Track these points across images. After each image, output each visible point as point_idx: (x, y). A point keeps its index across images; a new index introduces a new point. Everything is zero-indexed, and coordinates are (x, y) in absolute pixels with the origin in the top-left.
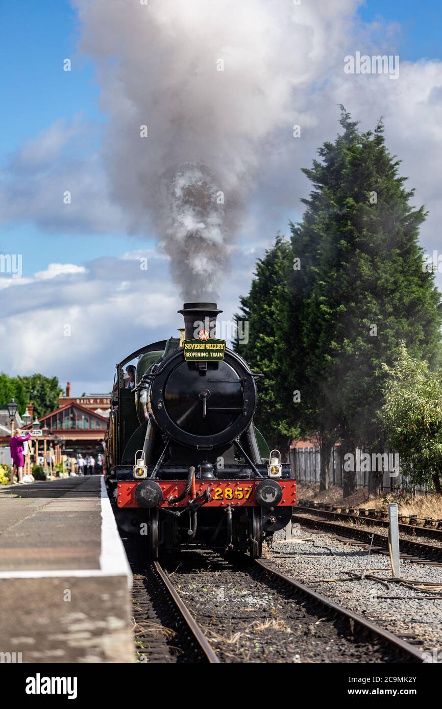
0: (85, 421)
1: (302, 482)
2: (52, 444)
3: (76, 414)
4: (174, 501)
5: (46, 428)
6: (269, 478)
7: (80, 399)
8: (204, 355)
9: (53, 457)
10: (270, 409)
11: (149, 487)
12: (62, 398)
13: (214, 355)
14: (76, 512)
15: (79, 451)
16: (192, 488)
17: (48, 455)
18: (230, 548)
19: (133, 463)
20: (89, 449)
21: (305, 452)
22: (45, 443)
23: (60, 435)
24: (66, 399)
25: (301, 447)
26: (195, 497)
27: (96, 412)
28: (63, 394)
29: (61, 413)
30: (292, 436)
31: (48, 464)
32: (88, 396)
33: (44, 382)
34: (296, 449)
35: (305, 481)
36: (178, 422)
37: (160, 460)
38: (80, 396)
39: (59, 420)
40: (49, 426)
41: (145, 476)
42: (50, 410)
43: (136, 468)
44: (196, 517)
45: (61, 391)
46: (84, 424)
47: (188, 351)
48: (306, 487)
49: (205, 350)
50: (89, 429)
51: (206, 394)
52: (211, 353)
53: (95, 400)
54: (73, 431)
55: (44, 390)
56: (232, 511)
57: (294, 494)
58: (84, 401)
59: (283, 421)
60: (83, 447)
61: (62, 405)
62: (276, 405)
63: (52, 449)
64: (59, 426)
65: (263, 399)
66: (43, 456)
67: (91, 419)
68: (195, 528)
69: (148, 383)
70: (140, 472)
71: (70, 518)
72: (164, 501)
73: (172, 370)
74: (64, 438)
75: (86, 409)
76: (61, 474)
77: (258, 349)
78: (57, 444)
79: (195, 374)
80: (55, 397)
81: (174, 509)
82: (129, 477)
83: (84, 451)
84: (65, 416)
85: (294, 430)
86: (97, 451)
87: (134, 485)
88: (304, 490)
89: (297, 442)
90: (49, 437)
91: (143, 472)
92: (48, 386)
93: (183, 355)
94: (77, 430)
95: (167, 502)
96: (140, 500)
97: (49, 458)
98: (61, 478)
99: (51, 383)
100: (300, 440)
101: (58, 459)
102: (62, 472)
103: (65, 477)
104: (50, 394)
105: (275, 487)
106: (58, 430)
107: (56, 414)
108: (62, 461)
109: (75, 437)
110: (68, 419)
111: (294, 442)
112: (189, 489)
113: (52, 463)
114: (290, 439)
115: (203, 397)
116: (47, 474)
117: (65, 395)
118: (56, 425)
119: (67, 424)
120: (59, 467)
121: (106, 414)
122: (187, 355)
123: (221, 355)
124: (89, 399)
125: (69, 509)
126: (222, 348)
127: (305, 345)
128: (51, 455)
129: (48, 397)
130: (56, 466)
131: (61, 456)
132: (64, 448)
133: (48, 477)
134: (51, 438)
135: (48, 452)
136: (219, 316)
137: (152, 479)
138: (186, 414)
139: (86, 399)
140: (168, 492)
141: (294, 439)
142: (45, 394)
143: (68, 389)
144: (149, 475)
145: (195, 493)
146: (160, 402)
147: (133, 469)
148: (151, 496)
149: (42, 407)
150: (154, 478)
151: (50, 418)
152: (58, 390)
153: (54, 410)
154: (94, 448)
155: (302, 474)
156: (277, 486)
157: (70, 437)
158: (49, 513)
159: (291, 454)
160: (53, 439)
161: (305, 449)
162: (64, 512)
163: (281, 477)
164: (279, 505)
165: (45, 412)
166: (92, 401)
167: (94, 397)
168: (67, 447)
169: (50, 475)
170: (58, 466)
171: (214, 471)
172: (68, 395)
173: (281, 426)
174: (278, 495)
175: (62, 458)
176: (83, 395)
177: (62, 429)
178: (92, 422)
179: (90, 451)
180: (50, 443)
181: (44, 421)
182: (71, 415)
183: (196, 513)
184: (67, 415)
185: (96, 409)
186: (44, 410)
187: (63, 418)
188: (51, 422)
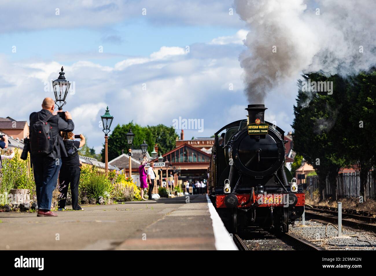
0: (195, 157)
1: (347, 197)
2: (172, 172)
3: (188, 151)
4: (244, 204)
5: (167, 162)
6: (291, 192)
7: (190, 141)
8: (258, 131)
9: (173, 182)
10: (324, 146)
11: (232, 198)
12: (178, 140)
13: (263, 131)
14: (193, 216)
15: (190, 177)
16: (253, 198)
17: (169, 180)
18: (272, 227)
19: (224, 186)
20: (197, 176)
21: (349, 176)
22: (167, 172)
23: (178, 166)
24: (180, 141)
25: (346, 172)
26: (254, 202)
27: (201, 150)
28: (179, 138)
29: (178, 151)
30: (339, 164)
31: (170, 186)
32: (196, 139)
33: (165, 130)
34: (343, 173)
35: (350, 196)
36: (246, 165)
37: (237, 184)
38: (190, 139)
39: (176, 156)
40: (169, 160)
41: (229, 192)
42: (169, 149)
43: (225, 188)
44: (255, 212)
45: (177, 136)
46: (194, 159)
47: (250, 129)
48: (350, 200)
49: (258, 129)
50: (197, 162)
51: (259, 151)
52: (262, 130)
53: (201, 142)
54: (186, 163)
55: (165, 136)
56: (273, 209)
57: (304, 200)
58: (193, 143)
59: (333, 154)
60: (193, 175)
61: (178, 145)
62: (328, 143)
63: (172, 176)
64: (176, 160)
65: (319, 139)
66: (165, 181)
67: (198, 155)
68: (255, 218)
69: (230, 145)
70: (227, 190)
71: (190, 220)
72: (239, 205)
73: (242, 139)
74: (180, 168)
75: (195, 148)
76: (178, 194)
77: (315, 104)
78: (175, 173)
79: (254, 140)
80: (173, 140)
81: (245, 208)
82: (222, 193)
83: (194, 178)
84: (180, 153)
85: (341, 160)
86: (203, 177)
87: (224, 197)
88: (349, 202)
89: (343, 169)
90: (169, 167)
91: (228, 190)
92: (168, 132)
93: (247, 131)
94: (188, 162)
95: (240, 205)
96: (227, 204)
97: (170, 182)
98: (179, 196)
99: (170, 130)
100: (345, 168)
101: (176, 182)
102: (179, 192)
103: (181, 196)
104: (169, 138)
105: (294, 197)
106: (175, 163)
107: (174, 152)
108: (179, 184)
109: (187, 167)
110: (182, 155)
111: (341, 169)
112: (251, 198)
113: (173, 186)
114: (339, 167)
115: (258, 152)
116: (169, 193)
117: (180, 138)
118: (175, 159)
119: (182, 159)
120: (177, 189)
121: (209, 152)
122: (250, 131)
123: (266, 131)
124: (197, 141)
125: (188, 215)
126: (267, 128)
127: (348, 100)
128: (172, 180)
129: (168, 140)
130: (175, 188)
131: (178, 181)
132: (180, 175)
133: (170, 195)
134: (171, 168)
135: (169, 178)
136: (266, 111)
137: (233, 194)
138: (250, 161)
139: (195, 141)
140: (241, 200)
141: (341, 166)
142: (166, 139)
143: (182, 135)
144: (231, 191)
145: (254, 200)
146: (237, 155)
147: (223, 189)
148: (233, 202)
149: (164, 148)
150: (234, 193)
151: (170, 155)
152: (175, 136)
153: (173, 149)
154: (201, 175)
155: (347, 191)
156: (295, 196)
157: (183, 167)
158: (174, 217)
159: (339, 177)
160: (172, 169)
161: (349, 174)
162: (184, 216)
163: (297, 192)
164: (296, 205)
165: (166, 151)
166: (198, 143)
167: (200, 140)
168: (182, 175)
169: (171, 194)
170: (176, 187)
171: (264, 189)
172: (182, 139)
173: (332, 158)
174: (295, 200)
175: (179, 182)
176: (193, 139)
177: (179, 162)
178: (199, 157)
179: (198, 177)
180: (170, 172)
181: (165, 156)
182: (185, 153)
183: (255, 210)
184: (182, 152)
185: (202, 148)
186: (165, 149)
187: (179, 154)
188: (171, 157)
